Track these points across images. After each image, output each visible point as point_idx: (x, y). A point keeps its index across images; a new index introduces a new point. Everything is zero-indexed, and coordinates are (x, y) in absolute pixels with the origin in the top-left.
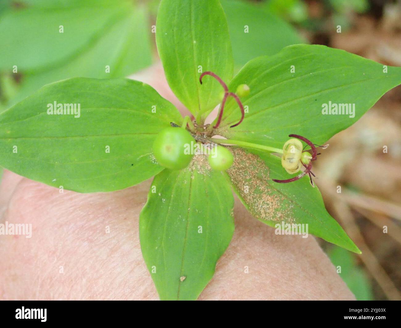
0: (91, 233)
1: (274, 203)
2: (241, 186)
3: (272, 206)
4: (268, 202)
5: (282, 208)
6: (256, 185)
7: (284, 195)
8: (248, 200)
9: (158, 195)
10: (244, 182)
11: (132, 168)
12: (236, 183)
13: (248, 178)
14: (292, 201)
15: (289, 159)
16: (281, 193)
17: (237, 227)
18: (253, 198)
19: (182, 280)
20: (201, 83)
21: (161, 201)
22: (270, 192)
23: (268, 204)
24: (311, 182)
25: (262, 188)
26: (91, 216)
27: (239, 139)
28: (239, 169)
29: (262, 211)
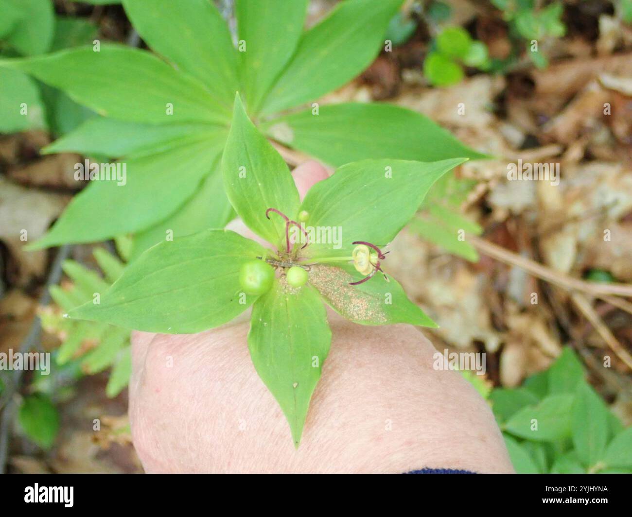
0: (221, 373)
1: (363, 305)
2: (331, 297)
3: (363, 307)
4: (358, 305)
5: (371, 307)
6: (344, 292)
7: (370, 296)
8: (340, 307)
9: (259, 321)
10: (333, 292)
11: (232, 303)
12: (325, 294)
13: (336, 288)
14: (378, 299)
15: (359, 263)
16: (367, 294)
17: (334, 333)
18: (344, 304)
19: (295, 387)
20: (269, 218)
21: (264, 325)
22: (358, 296)
23: (358, 307)
24: (386, 278)
25: (350, 294)
26: (218, 359)
27: (320, 257)
28: (326, 282)
29: (355, 314)
